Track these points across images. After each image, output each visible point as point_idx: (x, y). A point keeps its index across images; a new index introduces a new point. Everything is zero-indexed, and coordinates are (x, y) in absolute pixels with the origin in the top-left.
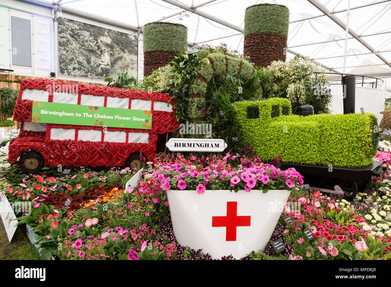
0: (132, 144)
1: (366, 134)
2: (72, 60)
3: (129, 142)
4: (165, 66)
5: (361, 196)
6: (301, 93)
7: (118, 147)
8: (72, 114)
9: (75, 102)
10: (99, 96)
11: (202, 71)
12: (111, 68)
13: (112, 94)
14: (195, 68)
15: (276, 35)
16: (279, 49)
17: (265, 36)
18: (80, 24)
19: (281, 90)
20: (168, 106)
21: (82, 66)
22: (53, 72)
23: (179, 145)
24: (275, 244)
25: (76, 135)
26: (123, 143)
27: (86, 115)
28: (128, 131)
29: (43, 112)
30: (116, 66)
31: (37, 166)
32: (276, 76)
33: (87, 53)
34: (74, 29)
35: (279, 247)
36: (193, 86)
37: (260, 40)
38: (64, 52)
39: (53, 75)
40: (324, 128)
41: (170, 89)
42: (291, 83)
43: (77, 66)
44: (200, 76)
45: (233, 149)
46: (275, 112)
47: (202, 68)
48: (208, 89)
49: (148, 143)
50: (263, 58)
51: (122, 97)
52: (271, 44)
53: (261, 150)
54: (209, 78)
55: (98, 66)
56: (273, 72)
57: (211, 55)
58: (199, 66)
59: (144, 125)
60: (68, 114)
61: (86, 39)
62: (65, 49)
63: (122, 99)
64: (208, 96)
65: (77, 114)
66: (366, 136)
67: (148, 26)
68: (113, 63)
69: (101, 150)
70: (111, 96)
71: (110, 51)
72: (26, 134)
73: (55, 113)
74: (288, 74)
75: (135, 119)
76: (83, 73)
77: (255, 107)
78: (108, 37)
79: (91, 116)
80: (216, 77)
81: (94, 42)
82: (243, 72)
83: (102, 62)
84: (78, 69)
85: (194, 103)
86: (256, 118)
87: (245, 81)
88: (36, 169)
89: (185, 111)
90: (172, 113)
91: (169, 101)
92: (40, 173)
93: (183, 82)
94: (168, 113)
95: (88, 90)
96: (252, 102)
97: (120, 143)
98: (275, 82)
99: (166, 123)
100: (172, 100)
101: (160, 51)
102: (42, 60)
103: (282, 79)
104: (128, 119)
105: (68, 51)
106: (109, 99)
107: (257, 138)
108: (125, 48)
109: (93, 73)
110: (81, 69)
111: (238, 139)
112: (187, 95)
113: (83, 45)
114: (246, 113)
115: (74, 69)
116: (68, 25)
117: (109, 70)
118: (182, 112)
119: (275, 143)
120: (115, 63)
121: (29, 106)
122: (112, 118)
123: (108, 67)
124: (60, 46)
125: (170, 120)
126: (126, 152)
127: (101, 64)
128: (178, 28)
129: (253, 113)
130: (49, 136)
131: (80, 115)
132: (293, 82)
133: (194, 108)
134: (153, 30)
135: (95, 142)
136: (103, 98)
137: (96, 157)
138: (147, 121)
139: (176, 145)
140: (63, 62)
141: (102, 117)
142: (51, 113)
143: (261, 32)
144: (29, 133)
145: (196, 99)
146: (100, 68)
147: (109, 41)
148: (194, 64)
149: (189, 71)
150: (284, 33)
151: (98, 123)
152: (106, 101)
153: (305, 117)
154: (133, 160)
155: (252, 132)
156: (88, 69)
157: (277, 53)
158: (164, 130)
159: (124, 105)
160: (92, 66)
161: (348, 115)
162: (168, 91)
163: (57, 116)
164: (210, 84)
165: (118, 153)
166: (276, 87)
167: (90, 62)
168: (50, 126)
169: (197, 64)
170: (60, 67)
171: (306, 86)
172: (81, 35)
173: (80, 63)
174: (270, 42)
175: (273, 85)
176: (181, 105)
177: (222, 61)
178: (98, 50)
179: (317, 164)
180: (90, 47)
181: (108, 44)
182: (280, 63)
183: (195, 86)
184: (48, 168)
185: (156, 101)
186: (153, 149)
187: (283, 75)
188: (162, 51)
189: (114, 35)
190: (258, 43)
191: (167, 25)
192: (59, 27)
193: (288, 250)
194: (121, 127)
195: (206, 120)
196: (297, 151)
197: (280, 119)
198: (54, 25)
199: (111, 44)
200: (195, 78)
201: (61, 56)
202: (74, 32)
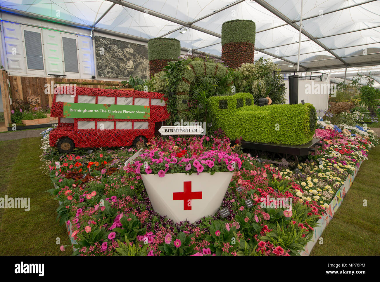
0: (136, 130)
1: (305, 120)
2: (106, 66)
3: (135, 128)
4: (159, 72)
5: (302, 166)
6: (262, 87)
7: (127, 133)
8: (92, 111)
9: (94, 102)
10: (110, 97)
11: (186, 75)
12: (134, 71)
13: (120, 95)
14: (180, 73)
15: (245, 44)
16: (248, 54)
17: (237, 45)
18: (110, 40)
19: (249, 85)
20: (162, 102)
21: (113, 70)
22: (93, 75)
23: (168, 131)
24: (222, 211)
25: (96, 125)
26: (130, 130)
27: (102, 111)
28: (133, 121)
29: (71, 110)
30: (138, 69)
31: (70, 148)
32: (245, 75)
33: (117, 61)
34: (107, 44)
35: (224, 213)
36: (179, 86)
37: (233, 48)
38: (101, 61)
39: (93, 77)
40: (274, 116)
41: (163, 89)
42: (256, 80)
43: (110, 70)
44: (184, 79)
45: (209, 132)
46: (240, 104)
47: (185, 73)
48: (191, 88)
49: (148, 129)
50: (236, 62)
51: (127, 97)
52: (241, 51)
53: (229, 132)
54: (191, 80)
55: (125, 70)
56: (242, 72)
57: (193, 63)
58: (183, 72)
59: (145, 116)
60: (89, 111)
61: (116, 50)
62: (101, 59)
63: (128, 98)
64: (191, 93)
65: (95, 110)
66: (305, 122)
67: (151, 41)
68: (136, 67)
69: (114, 135)
70: (119, 97)
71: (133, 58)
72: (62, 125)
73: (80, 111)
74: (253, 72)
75: (138, 112)
76: (115, 75)
77: (224, 101)
78: (131, 48)
79: (106, 111)
80: (197, 79)
81: (121, 52)
82: (219, 73)
83: (128, 66)
84: (111, 73)
85: (180, 99)
86: (225, 108)
87: (220, 80)
88: (69, 150)
89: (174, 105)
90: (165, 106)
91: (162, 98)
92: (72, 152)
93: (171, 84)
94: (162, 107)
95: (103, 93)
96: (222, 97)
97: (128, 130)
98: (244, 79)
99: (160, 114)
100: (165, 97)
101: (160, 60)
102: (85, 67)
103: (249, 77)
104: (132, 112)
105: (103, 60)
106: (118, 99)
107: (226, 123)
108: (143, 55)
109: (122, 75)
110: (113, 72)
111: (213, 125)
112: (175, 93)
113: (114, 55)
114: (218, 105)
115: (108, 72)
116: (103, 41)
117: (133, 72)
118: (172, 106)
119: (239, 127)
120: (137, 67)
121: (61, 106)
122: (121, 112)
123: (133, 70)
124: (98, 57)
125: (163, 112)
126: (132, 136)
127: (127, 68)
128: (172, 42)
129: (224, 105)
130: (77, 127)
131: (98, 111)
132: (257, 78)
133: (181, 102)
134: (154, 44)
135: (110, 130)
136: (113, 98)
137: (111, 140)
138: (146, 113)
139: (166, 131)
140: (100, 68)
141: (114, 112)
142: (77, 110)
143: (234, 41)
144: (65, 124)
145: (182, 96)
146: (126, 71)
147: (131, 51)
148: (179, 70)
149: (175, 76)
150: (252, 41)
151: (111, 116)
152: (116, 100)
153: (261, 107)
154: (137, 142)
155: (223, 119)
156: (118, 72)
157: (246, 57)
158: (159, 119)
159: (129, 103)
160: (121, 70)
161: (292, 106)
162: (162, 91)
163: (81, 112)
164: (192, 84)
165: (127, 137)
166: (245, 83)
167: (120, 67)
168: (77, 120)
169: (181, 70)
170: (98, 72)
171: (267, 82)
172: (112, 48)
173: (112, 68)
174: (241, 49)
175: (242, 82)
176: (171, 101)
177: (202, 66)
178: (125, 58)
179: (269, 142)
180: (119, 56)
181: (131, 53)
182: (248, 64)
183: (181, 86)
184: (78, 149)
185: (153, 98)
186: (152, 133)
187: (250, 74)
188: (162, 59)
189: (135, 47)
190: (232, 50)
191: (165, 40)
192: (95, 43)
193: (233, 215)
194: (128, 118)
195: (189, 111)
196: (254, 133)
197: (243, 109)
198: (92, 42)
199: (133, 53)
200: (181, 80)
201: (98, 64)
202: (106, 46)
